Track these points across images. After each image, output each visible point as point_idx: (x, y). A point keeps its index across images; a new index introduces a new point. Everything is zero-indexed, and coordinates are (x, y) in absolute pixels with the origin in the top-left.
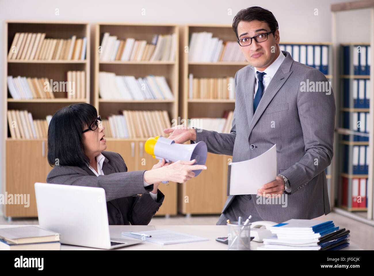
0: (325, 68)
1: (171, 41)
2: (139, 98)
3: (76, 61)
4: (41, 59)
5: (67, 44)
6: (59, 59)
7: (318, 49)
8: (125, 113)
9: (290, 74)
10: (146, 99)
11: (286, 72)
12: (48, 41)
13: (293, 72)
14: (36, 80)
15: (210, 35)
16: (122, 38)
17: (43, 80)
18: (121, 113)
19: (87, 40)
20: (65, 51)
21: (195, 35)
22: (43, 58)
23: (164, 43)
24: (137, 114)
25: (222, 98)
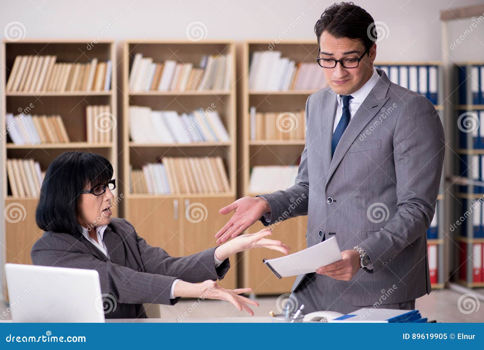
0: (433, 96)
1: (225, 64)
2: (184, 140)
3: (98, 92)
4: (51, 90)
5: (85, 70)
6: (75, 89)
7: (423, 71)
8: (165, 160)
9: (386, 101)
10: (192, 141)
11: (381, 97)
12: (60, 66)
13: (390, 98)
14: (44, 119)
15: (277, 55)
16: (159, 61)
17: (53, 118)
18: (159, 161)
19: (112, 64)
20: (83, 80)
21: (257, 56)
22: (54, 88)
23: (215, 67)
24: (181, 162)
25: (296, 139)
